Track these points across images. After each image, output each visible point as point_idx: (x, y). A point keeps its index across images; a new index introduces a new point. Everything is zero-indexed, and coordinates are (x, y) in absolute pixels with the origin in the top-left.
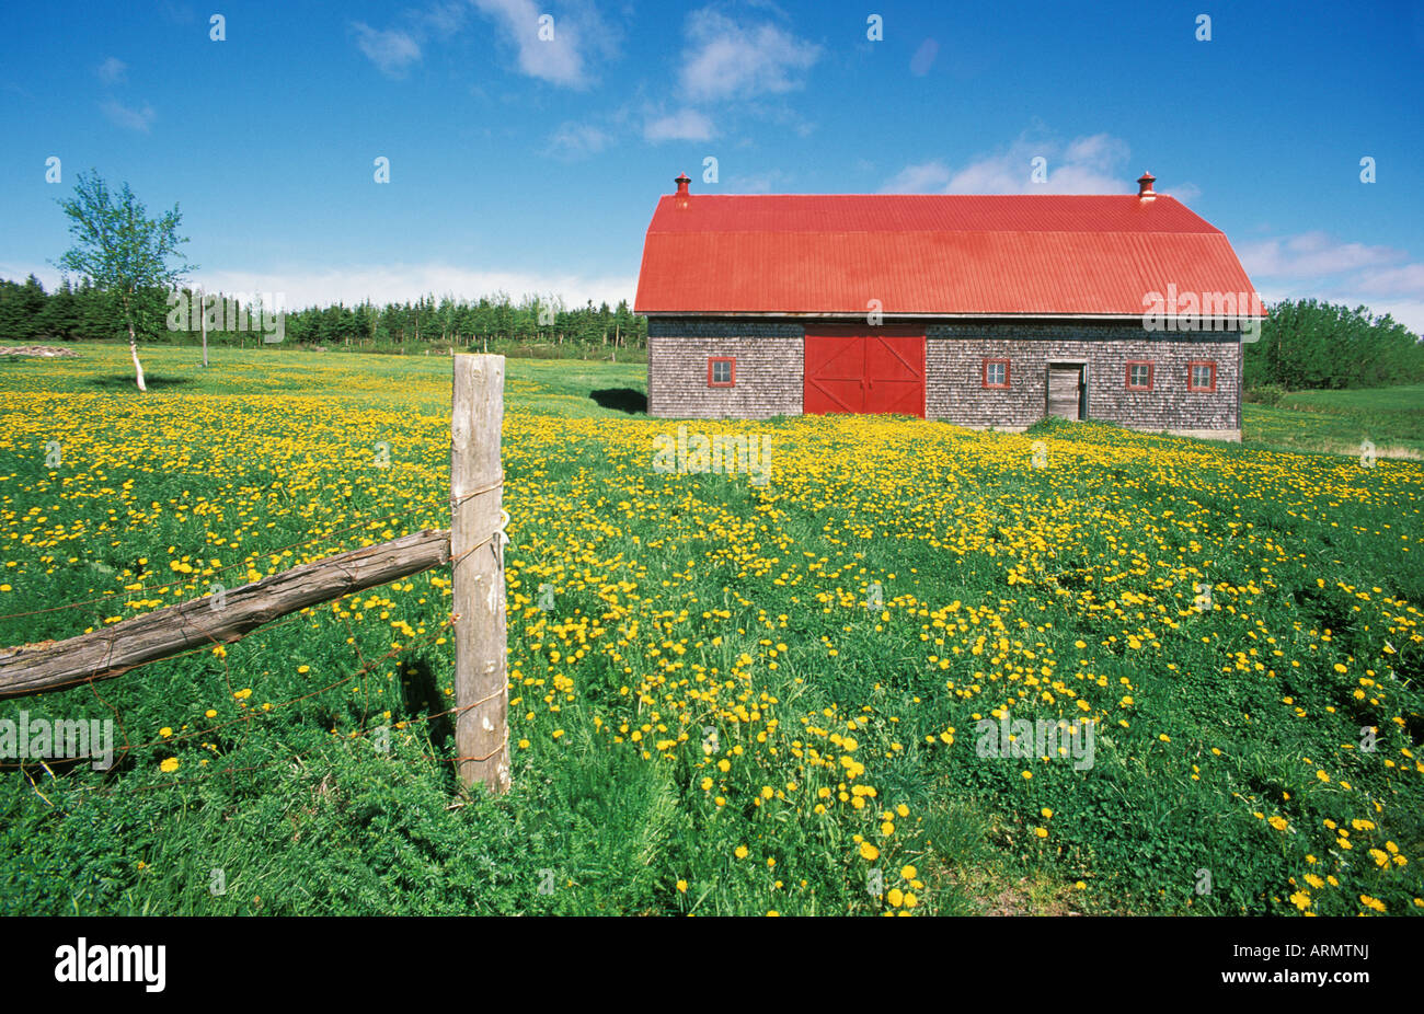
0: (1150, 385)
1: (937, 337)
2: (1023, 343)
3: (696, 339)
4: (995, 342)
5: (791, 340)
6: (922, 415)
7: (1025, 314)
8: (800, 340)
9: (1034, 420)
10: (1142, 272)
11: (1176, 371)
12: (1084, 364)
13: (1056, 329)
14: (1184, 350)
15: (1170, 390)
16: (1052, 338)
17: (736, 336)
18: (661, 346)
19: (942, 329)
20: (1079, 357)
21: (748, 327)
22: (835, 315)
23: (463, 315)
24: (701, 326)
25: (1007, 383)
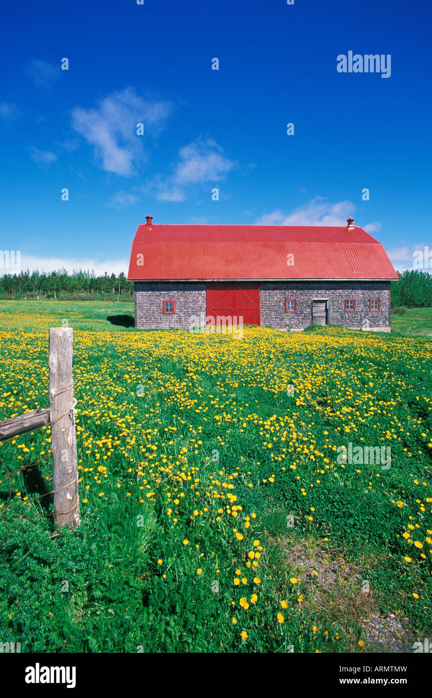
0: (354, 309)
1: (264, 290)
2: (302, 292)
3: (157, 292)
4: (290, 291)
5: (200, 292)
6: (259, 325)
7: (302, 279)
8: (204, 292)
9: (307, 325)
10: (350, 260)
11: (364, 302)
12: (327, 300)
13: (315, 285)
14: (368, 294)
15: (362, 311)
16: (314, 289)
17: (175, 290)
18: (141, 296)
19: (267, 286)
20: (325, 297)
21: (181, 286)
22: (220, 280)
23: (43, 280)
24: (159, 285)
25: (295, 309)
